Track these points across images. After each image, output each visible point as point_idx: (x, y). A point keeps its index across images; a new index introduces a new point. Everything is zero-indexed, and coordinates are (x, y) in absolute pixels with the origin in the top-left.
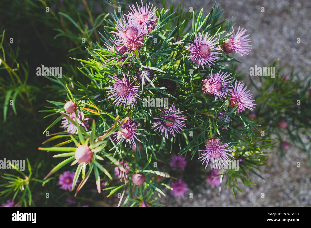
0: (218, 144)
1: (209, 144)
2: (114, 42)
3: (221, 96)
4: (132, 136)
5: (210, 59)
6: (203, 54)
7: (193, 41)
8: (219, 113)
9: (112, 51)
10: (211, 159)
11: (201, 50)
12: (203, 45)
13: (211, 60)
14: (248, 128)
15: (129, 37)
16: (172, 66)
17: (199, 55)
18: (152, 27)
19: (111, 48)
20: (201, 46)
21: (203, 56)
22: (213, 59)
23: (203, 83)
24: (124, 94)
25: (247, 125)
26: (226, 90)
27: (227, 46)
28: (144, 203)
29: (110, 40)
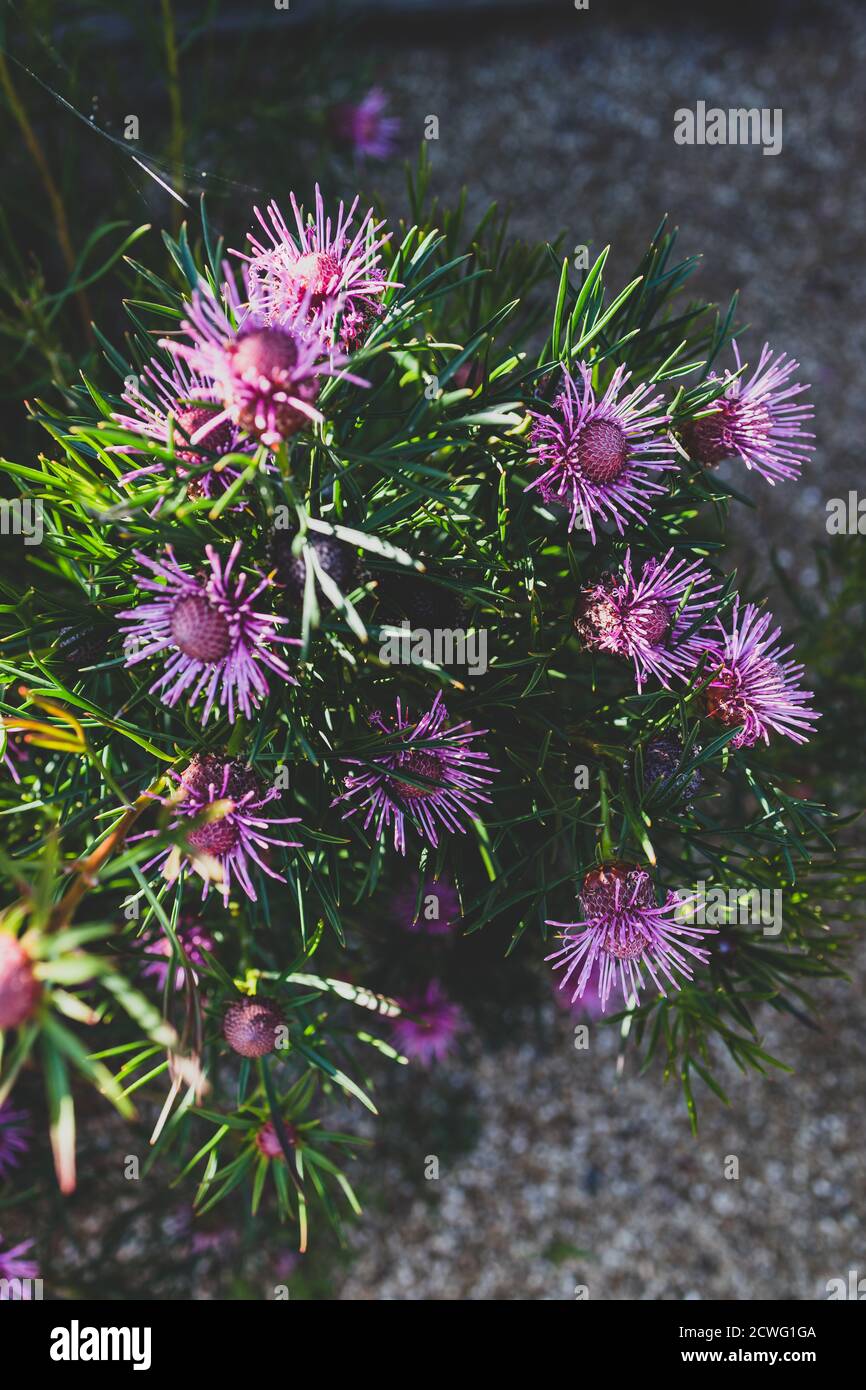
0: (640, 894)
1: (597, 891)
2: (168, 379)
3: (664, 671)
4: (236, 846)
5: (626, 491)
6: (596, 466)
7: (553, 399)
8: (652, 750)
9: (160, 428)
10: (602, 961)
11: (586, 448)
12: (596, 422)
13: (632, 498)
14: (780, 824)
15: (251, 376)
16: (445, 518)
17: (578, 475)
18: (360, 320)
19: (153, 411)
20: (588, 428)
21: (596, 478)
22: (642, 492)
23: (584, 604)
24: (212, 648)
25: (774, 813)
26: (691, 642)
27: (703, 433)
28: (272, 1130)
29: (152, 376)
